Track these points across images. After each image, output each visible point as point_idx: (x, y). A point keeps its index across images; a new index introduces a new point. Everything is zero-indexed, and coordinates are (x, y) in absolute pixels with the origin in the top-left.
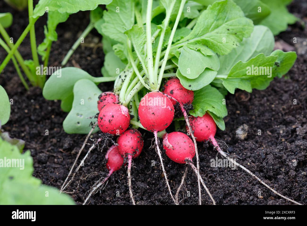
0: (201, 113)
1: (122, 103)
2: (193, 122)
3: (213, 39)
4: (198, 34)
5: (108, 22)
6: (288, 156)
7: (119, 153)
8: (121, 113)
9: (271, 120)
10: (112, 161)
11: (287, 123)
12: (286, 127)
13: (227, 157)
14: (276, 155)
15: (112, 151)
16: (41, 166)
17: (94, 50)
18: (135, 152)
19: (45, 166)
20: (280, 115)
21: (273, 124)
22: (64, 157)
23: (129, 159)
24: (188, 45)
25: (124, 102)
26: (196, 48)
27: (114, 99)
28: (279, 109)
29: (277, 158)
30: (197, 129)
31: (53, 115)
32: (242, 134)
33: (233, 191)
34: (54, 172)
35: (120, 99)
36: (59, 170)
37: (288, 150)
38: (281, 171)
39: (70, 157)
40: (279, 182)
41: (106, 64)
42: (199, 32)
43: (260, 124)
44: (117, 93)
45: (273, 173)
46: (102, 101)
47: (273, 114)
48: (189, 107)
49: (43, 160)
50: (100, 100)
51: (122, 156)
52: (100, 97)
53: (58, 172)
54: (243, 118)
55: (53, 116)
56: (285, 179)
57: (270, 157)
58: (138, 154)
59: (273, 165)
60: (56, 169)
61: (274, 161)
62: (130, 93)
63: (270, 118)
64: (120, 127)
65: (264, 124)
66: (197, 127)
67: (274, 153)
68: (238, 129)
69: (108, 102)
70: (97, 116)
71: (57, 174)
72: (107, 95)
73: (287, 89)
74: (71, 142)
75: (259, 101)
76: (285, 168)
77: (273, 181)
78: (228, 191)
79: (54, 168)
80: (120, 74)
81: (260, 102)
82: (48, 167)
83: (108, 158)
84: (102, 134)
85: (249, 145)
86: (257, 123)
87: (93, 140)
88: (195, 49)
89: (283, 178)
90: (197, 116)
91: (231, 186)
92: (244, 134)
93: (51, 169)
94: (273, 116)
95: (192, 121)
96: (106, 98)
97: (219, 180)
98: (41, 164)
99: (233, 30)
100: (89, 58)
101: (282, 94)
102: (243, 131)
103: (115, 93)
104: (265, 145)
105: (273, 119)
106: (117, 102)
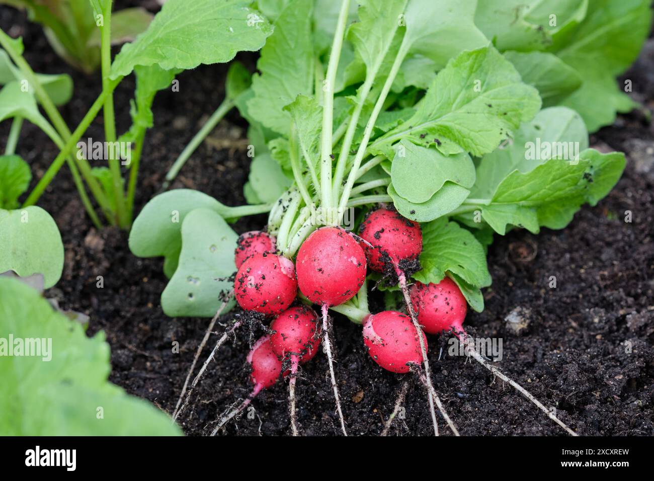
0: (437, 275)
1: (282, 253)
2: (421, 294)
3: (460, 124)
4: (429, 116)
5: (260, 96)
6: (608, 368)
7: (273, 352)
8: (280, 270)
9: (577, 297)
10: (260, 368)
11: (608, 306)
12: (607, 312)
13: (486, 364)
14: (585, 364)
15: (260, 347)
16: (118, 375)
17: (231, 152)
18: (305, 350)
19: (126, 375)
20: (596, 288)
21: (581, 307)
22: (165, 359)
23: (294, 363)
24: (411, 136)
25: (286, 251)
26: (427, 143)
27: (267, 244)
28: (593, 278)
29: (586, 371)
30: (428, 307)
31: (146, 276)
32: (517, 323)
33: (496, 432)
34: (143, 387)
35: (278, 244)
36: (153, 384)
37: (608, 357)
38: (593, 398)
39: (177, 359)
40: (589, 418)
41: (252, 177)
42: (433, 110)
43: (556, 305)
44: (274, 233)
45: (576, 399)
46: (242, 249)
47: (583, 287)
48: (411, 265)
49: (124, 362)
50: (240, 247)
51: (279, 358)
52: (240, 240)
53: (152, 387)
54: (522, 293)
55: (145, 280)
56: (599, 412)
57: (572, 369)
58: (310, 354)
59: (576, 383)
60: (147, 381)
61: (580, 376)
62: (298, 232)
63: (575, 293)
64: (277, 298)
65: (563, 305)
66: (428, 303)
67: (579, 360)
68: (511, 312)
69: (256, 251)
70: (233, 277)
71: (151, 390)
72: (253, 237)
73: (610, 239)
74: (179, 329)
75: (554, 261)
76: (601, 392)
77: (576, 415)
78: (486, 431)
79: (145, 380)
80: (281, 197)
81: (556, 263)
82: (132, 377)
83: (252, 362)
84: (242, 313)
85: (532, 346)
86: (550, 303)
87: (225, 325)
88: (425, 144)
89: (596, 410)
90: (428, 283)
91: (493, 421)
92: (521, 323)
93: (138, 382)
94: (581, 290)
95: (419, 292)
96: (251, 242)
97: (470, 409)
98: (118, 372)
99: (499, 106)
100: (221, 168)
101: (602, 247)
102: (521, 317)
103: (269, 234)
104: (563, 345)
105: (581, 296)
106: (273, 250)
